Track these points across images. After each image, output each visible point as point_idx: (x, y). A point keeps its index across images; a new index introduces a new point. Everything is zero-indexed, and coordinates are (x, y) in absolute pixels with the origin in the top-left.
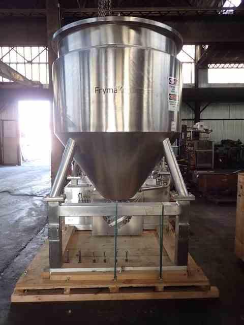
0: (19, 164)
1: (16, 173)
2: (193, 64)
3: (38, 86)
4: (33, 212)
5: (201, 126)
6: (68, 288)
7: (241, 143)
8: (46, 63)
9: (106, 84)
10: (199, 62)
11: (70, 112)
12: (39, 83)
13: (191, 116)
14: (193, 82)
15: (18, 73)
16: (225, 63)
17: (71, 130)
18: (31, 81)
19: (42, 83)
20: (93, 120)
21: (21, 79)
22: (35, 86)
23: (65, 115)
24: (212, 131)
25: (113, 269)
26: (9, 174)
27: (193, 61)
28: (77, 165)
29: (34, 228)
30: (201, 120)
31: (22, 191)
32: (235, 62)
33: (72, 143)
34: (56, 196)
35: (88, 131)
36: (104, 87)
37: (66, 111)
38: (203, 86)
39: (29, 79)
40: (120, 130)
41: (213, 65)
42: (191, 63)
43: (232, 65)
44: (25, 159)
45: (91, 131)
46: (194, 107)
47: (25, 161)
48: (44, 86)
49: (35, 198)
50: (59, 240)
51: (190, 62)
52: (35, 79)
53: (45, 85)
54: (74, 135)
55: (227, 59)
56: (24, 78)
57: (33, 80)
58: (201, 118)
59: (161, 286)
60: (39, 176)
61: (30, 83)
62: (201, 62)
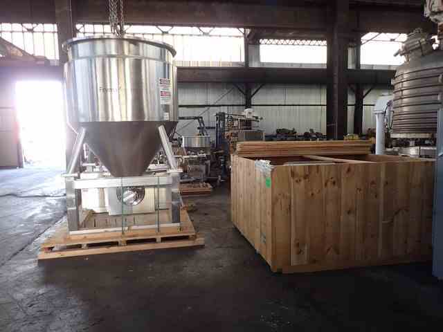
0: (20, 166)
1: (19, 176)
2: (243, 39)
3: (43, 63)
4: (48, 210)
5: (250, 113)
6: (85, 243)
7: (296, 133)
8: (54, 32)
9: (111, 86)
10: (248, 36)
11: (81, 106)
12: (44, 59)
13: (241, 100)
14: (243, 60)
15: (14, 46)
16: (279, 38)
17: (82, 120)
18: (33, 56)
19: (48, 58)
20: (101, 112)
21: (20, 54)
22: (38, 63)
23: (76, 108)
24: (261, 119)
25: (120, 229)
26: (10, 177)
27: (242, 35)
28: (92, 153)
29: (51, 220)
30: (254, 105)
31: (32, 193)
32: (290, 38)
33: (83, 131)
34: (72, 173)
35: (97, 121)
36: (109, 87)
37: (77, 104)
38: (254, 65)
39: (31, 54)
40: (124, 120)
41: (266, 40)
42: (240, 37)
43: (288, 41)
44: (28, 160)
45: (100, 120)
46: (244, 91)
47: (29, 163)
48: (51, 62)
49: (48, 198)
50: (75, 208)
51: (237, 37)
52: (38, 53)
53: (53, 60)
54: (85, 124)
55: (281, 34)
56: (23, 52)
57: (36, 55)
58: (252, 104)
59: (159, 238)
60: (51, 177)
61: (32, 59)
62: (252, 36)
